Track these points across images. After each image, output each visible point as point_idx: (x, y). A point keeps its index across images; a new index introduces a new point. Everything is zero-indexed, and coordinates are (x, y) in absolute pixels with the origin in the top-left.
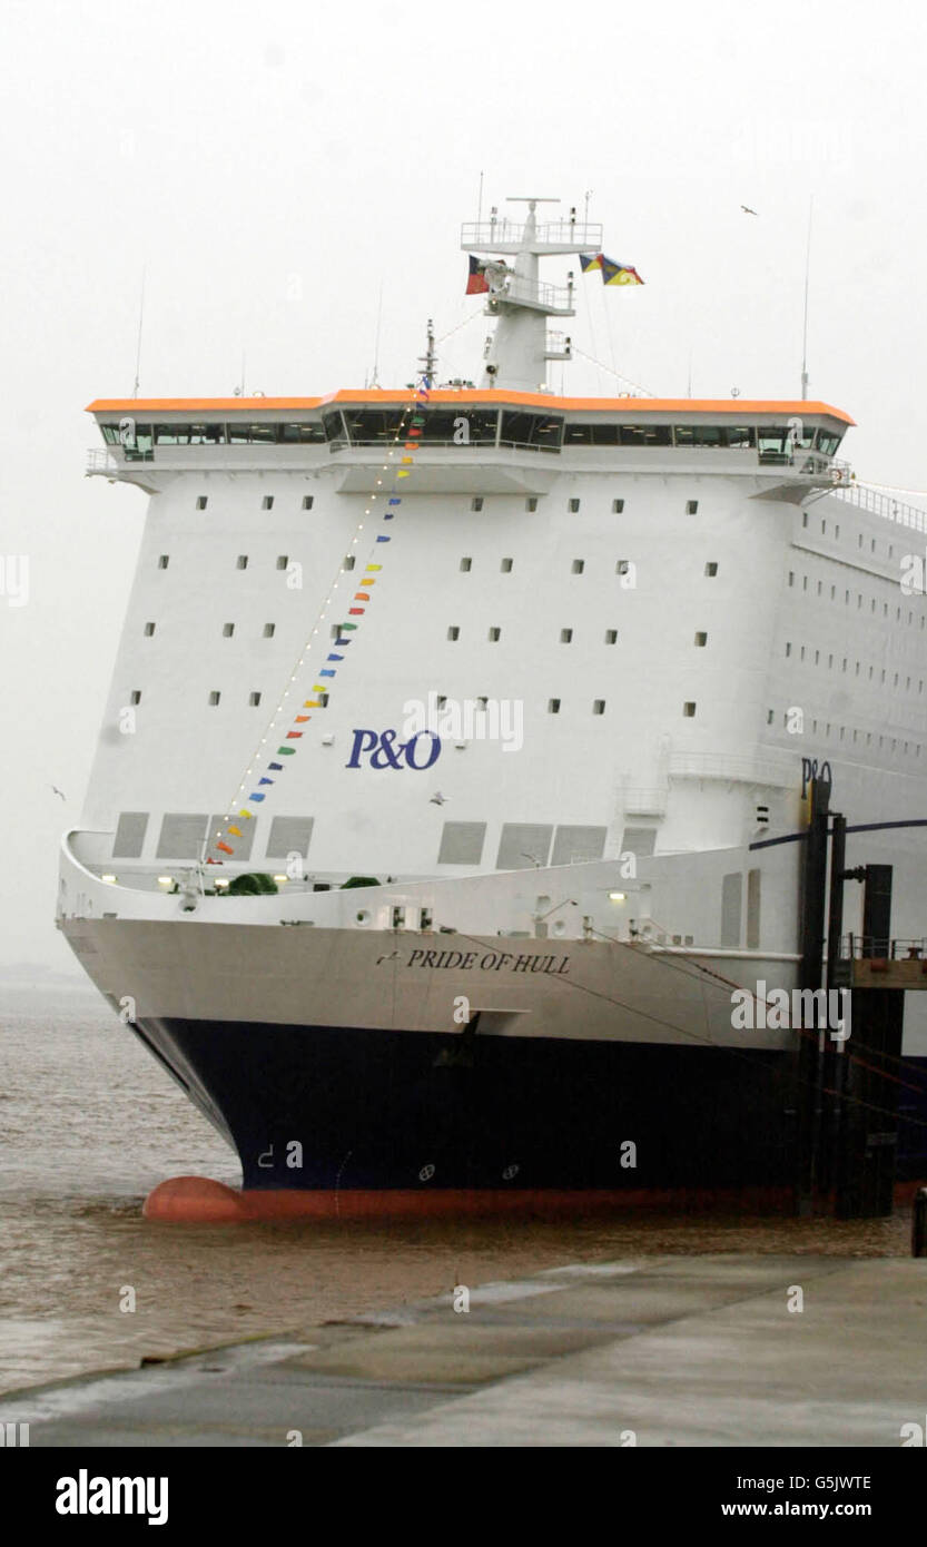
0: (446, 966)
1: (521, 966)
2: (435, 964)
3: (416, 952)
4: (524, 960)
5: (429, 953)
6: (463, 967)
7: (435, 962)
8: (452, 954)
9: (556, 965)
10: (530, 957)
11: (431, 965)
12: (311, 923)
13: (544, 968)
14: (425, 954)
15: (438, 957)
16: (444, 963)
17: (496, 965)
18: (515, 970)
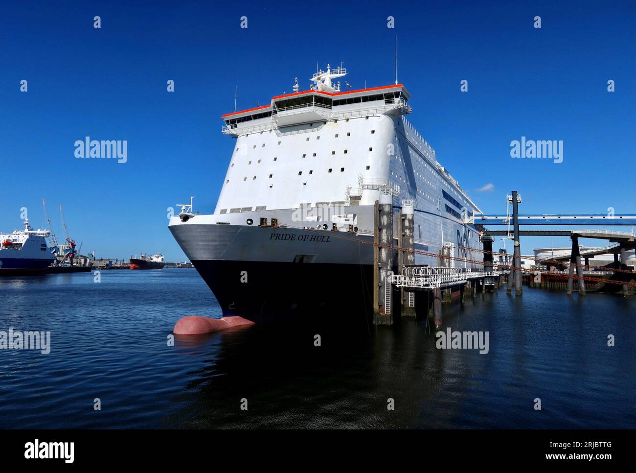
0: (285, 239)
1: (313, 240)
2: (281, 238)
3: (272, 234)
4: (314, 237)
5: (277, 234)
6: (291, 240)
7: (280, 237)
8: (286, 235)
9: (325, 239)
10: (316, 236)
11: (279, 239)
12: (229, 223)
13: (321, 240)
14: (276, 235)
15: (281, 236)
16: (284, 238)
17: (303, 239)
18: (311, 240)
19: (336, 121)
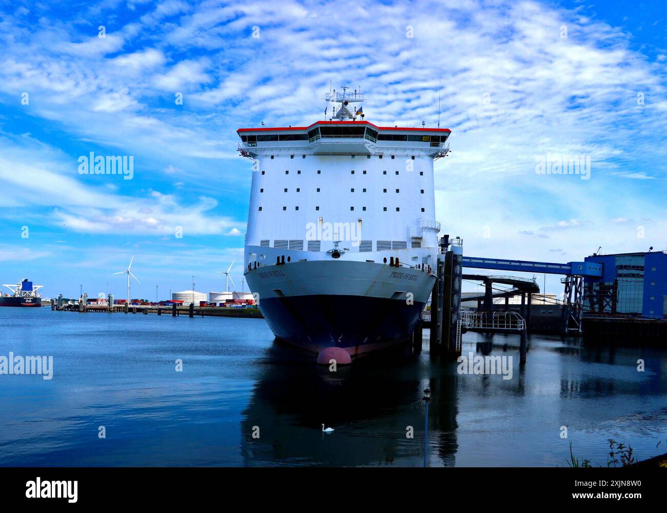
1: (410, 278)
2: (396, 277)
6: (400, 278)
8: (400, 273)
9: (416, 278)
10: (412, 275)
13: (413, 279)
14: (394, 273)
15: (397, 274)
17: (406, 277)
19: (381, 157)
